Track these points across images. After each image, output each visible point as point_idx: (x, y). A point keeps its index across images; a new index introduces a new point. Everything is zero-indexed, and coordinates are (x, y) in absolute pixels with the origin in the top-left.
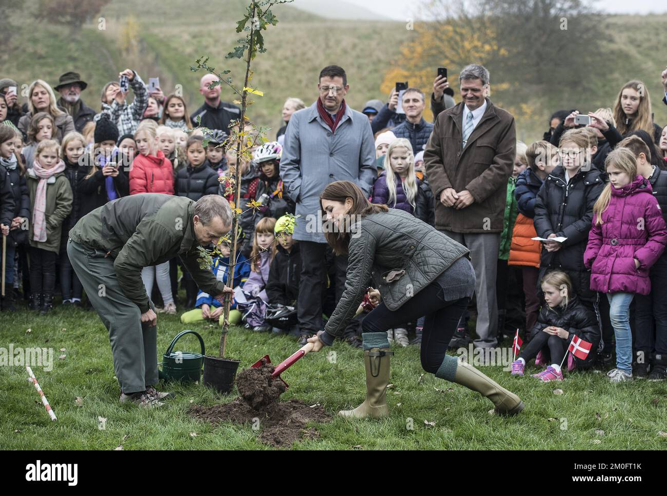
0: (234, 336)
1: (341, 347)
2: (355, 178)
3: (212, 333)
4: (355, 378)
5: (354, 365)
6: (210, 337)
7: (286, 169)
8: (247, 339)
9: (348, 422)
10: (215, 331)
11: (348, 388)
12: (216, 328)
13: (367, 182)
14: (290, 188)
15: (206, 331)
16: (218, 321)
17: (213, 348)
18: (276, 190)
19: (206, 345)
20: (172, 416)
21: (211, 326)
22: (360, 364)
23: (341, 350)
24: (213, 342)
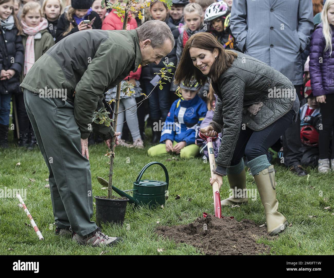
0: (194, 166)
1: (285, 175)
2: (293, 30)
3: (174, 164)
4: (298, 201)
5: (297, 190)
6: (173, 168)
7: (234, 23)
8: (204, 169)
9: (292, 238)
10: (177, 162)
11: (291, 209)
12: (178, 160)
13: (304, 34)
14: (238, 40)
15: (170, 162)
16: (179, 154)
17: (176, 177)
18: (228, 41)
19: (170, 175)
20: (142, 235)
21: (173, 158)
22: (301, 190)
23: (285, 178)
24: (176, 172)
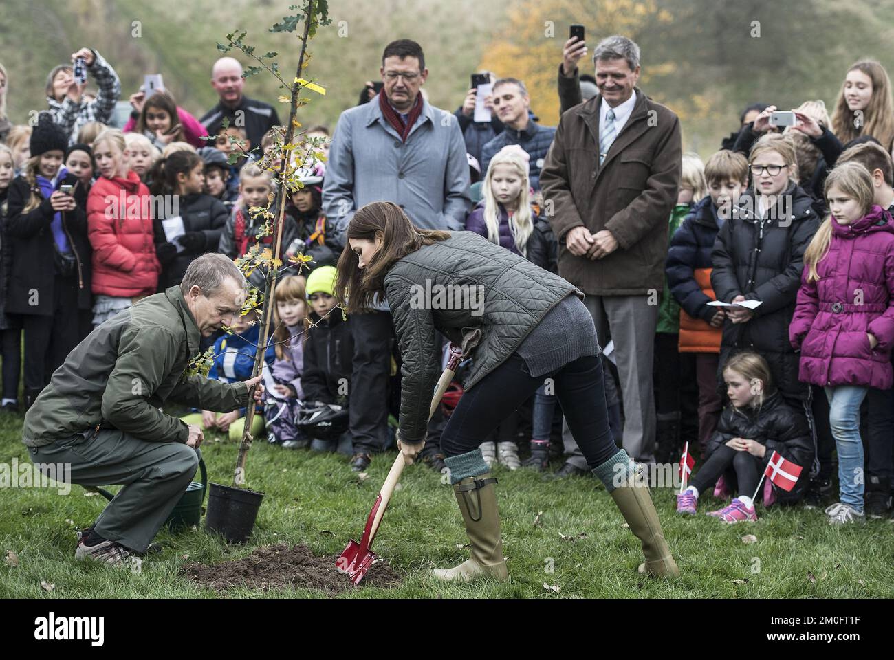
0: (253, 455)
1: (416, 471)
2: (437, 212)
3: (218, 451)
4: (438, 519)
5: (436, 499)
6: (216, 457)
7: (332, 198)
8: (272, 460)
9: (427, 586)
10: (223, 448)
11: (426, 534)
12: (225, 443)
13: (456, 219)
14: (338, 227)
15: (210, 447)
16: (228, 432)
17: (221, 475)
18: (314, 231)
19: (208, 470)
20: (156, 580)
21: (216, 439)
22: (444, 498)
23: (415, 476)
24: (220, 464)
